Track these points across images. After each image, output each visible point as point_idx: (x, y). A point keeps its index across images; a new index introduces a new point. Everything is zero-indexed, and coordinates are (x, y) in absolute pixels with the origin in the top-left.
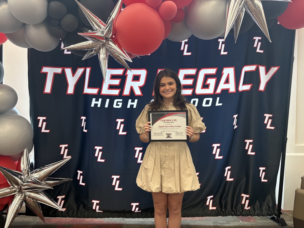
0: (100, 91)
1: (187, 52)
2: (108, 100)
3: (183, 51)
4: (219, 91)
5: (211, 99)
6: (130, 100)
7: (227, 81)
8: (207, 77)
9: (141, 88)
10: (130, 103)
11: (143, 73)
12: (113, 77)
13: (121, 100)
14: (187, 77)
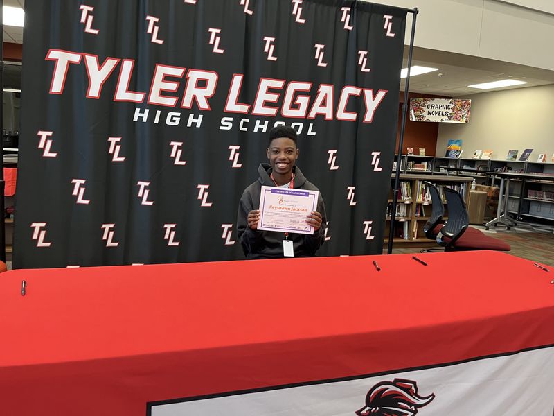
0: (146, 98)
1: (273, 56)
2: (158, 113)
3: (268, 53)
4: (312, 115)
5: (301, 125)
6: (191, 116)
7: (324, 104)
8: (297, 93)
9: (208, 99)
10: (191, 119)
11: (212, 78)
12: (167, 78)
13: (179, 114)
14: (271, 90)
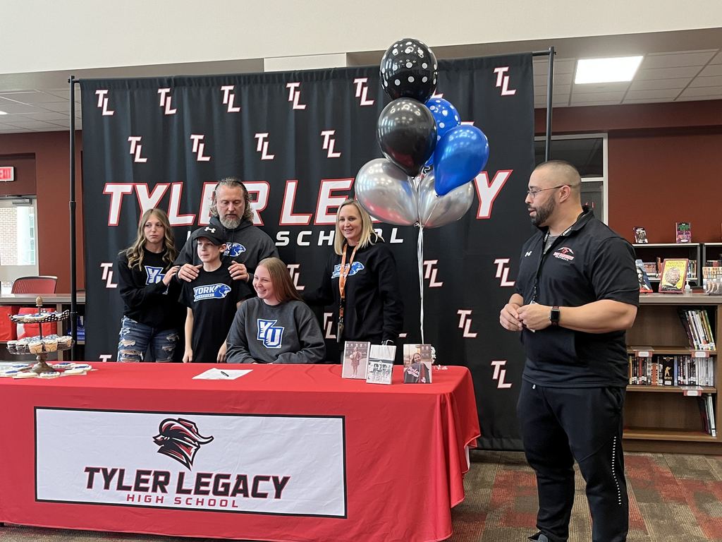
0: (197, 219)
1: (334, 152)
3: (327, 150)
9: (261, 213)
11: (262, 188)
14: (334, 193)
